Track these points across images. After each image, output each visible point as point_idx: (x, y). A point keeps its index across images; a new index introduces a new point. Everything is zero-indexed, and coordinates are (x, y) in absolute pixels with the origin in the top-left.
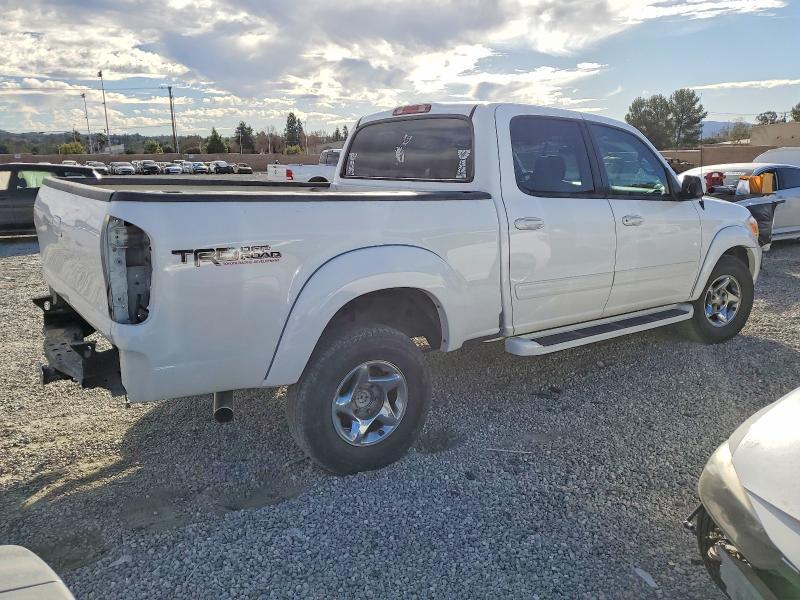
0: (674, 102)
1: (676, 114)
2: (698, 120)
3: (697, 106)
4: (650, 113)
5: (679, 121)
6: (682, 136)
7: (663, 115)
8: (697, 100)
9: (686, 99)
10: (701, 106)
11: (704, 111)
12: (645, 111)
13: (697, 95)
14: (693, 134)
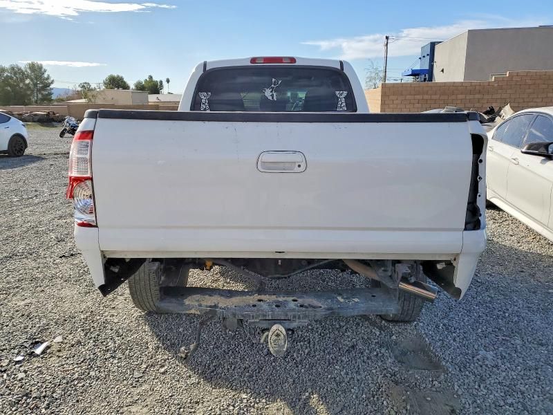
0: (28, 71)
1: (32, 80)
2: (48, 85)
3: (46, 76)
4: (11, 78)
5: (35, 85)
6: (40, 96)
7: (22, 80)
8: (45, 71)
9: (37, 70)
10: (49, 75)
11: (52, 79)
12: (7, 76)
13: (44, 67)
14: (47, 95)
